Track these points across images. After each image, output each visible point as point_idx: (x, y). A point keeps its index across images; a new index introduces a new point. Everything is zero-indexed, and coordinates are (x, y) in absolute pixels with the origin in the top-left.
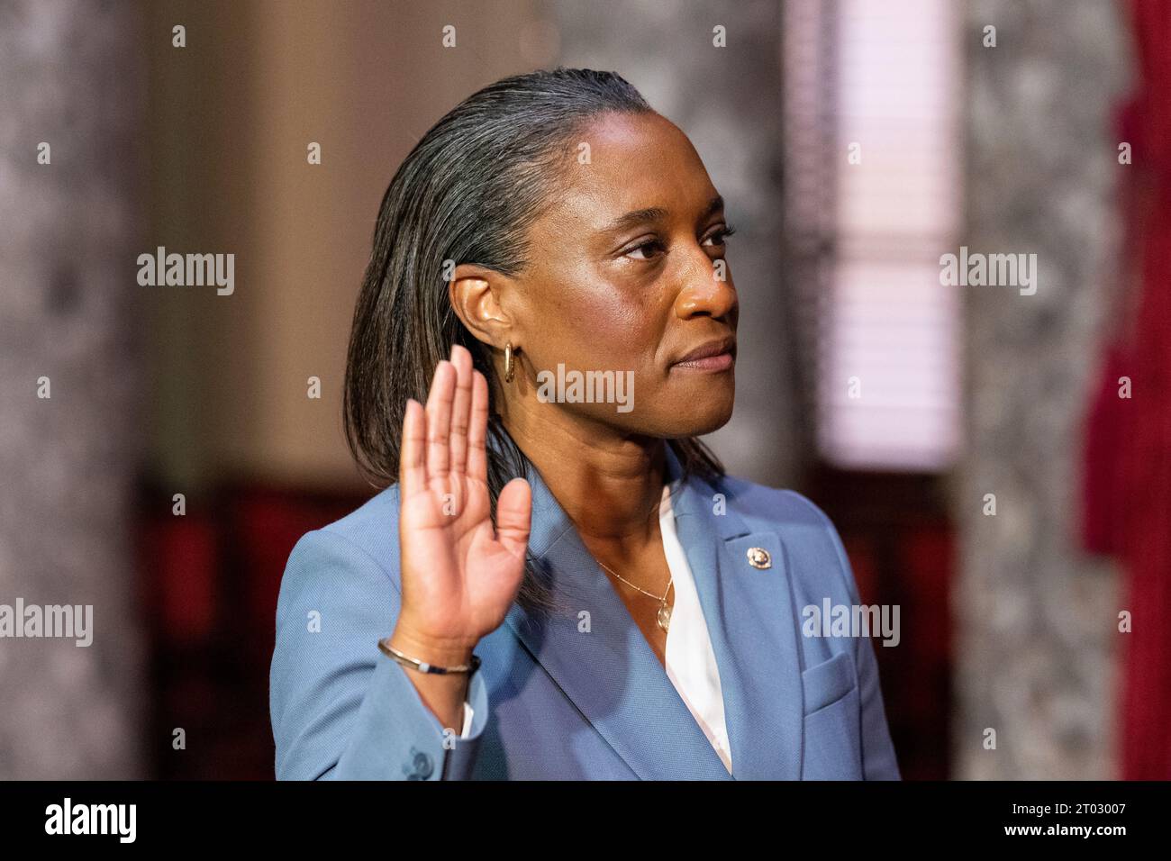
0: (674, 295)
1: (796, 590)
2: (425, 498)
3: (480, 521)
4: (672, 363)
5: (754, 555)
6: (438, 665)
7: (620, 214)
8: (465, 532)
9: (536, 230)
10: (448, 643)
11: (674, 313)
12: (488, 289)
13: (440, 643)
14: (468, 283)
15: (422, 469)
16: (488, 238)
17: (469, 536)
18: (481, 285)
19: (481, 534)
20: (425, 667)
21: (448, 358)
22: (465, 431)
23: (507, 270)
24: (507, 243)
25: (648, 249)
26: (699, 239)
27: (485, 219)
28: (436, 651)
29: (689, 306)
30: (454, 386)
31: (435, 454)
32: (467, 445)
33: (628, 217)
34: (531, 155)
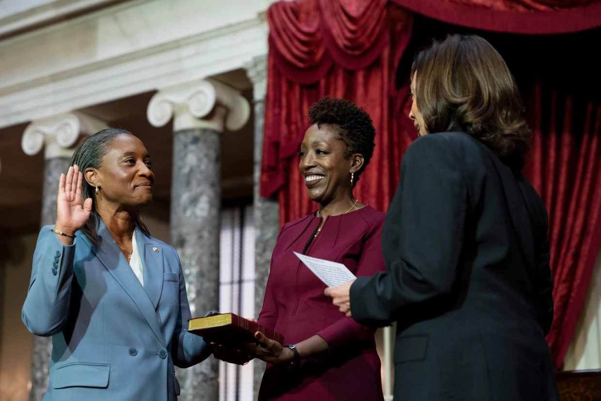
0: (137, 171)
1: (164, 257)
2: (64, 194)
3: (78, 204)
4: (135, 187)
5: (155, 249)
6: (65, 233)
7: (124, 152)
8: (74, 205)
9: (105, 158)
10: (67, 228)
11: (137, 175)
12: (93, 174)
13: (65, 228)
14: (89, 172)
15: (64, 188)
16: (93, 161)
17: (75, 207)
18: (92, 173)
19: (79, 207)
20: (61, 233)
21: (72, 166)
22: (76, 184)
23: (97, 168)
24: (98, 162)
25: (131, 161)
26: (144, 161)
27: (93, 157)
28: (64, 230)
29: (140, 173)
30: (74, 173)
31: (68, 186)
32: (76, 188)
33: (126, 153)
34: (104, 142)
